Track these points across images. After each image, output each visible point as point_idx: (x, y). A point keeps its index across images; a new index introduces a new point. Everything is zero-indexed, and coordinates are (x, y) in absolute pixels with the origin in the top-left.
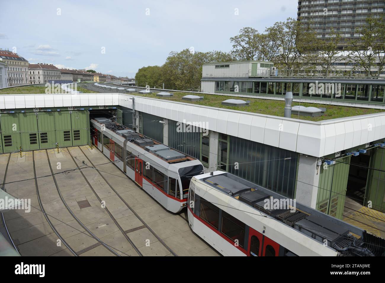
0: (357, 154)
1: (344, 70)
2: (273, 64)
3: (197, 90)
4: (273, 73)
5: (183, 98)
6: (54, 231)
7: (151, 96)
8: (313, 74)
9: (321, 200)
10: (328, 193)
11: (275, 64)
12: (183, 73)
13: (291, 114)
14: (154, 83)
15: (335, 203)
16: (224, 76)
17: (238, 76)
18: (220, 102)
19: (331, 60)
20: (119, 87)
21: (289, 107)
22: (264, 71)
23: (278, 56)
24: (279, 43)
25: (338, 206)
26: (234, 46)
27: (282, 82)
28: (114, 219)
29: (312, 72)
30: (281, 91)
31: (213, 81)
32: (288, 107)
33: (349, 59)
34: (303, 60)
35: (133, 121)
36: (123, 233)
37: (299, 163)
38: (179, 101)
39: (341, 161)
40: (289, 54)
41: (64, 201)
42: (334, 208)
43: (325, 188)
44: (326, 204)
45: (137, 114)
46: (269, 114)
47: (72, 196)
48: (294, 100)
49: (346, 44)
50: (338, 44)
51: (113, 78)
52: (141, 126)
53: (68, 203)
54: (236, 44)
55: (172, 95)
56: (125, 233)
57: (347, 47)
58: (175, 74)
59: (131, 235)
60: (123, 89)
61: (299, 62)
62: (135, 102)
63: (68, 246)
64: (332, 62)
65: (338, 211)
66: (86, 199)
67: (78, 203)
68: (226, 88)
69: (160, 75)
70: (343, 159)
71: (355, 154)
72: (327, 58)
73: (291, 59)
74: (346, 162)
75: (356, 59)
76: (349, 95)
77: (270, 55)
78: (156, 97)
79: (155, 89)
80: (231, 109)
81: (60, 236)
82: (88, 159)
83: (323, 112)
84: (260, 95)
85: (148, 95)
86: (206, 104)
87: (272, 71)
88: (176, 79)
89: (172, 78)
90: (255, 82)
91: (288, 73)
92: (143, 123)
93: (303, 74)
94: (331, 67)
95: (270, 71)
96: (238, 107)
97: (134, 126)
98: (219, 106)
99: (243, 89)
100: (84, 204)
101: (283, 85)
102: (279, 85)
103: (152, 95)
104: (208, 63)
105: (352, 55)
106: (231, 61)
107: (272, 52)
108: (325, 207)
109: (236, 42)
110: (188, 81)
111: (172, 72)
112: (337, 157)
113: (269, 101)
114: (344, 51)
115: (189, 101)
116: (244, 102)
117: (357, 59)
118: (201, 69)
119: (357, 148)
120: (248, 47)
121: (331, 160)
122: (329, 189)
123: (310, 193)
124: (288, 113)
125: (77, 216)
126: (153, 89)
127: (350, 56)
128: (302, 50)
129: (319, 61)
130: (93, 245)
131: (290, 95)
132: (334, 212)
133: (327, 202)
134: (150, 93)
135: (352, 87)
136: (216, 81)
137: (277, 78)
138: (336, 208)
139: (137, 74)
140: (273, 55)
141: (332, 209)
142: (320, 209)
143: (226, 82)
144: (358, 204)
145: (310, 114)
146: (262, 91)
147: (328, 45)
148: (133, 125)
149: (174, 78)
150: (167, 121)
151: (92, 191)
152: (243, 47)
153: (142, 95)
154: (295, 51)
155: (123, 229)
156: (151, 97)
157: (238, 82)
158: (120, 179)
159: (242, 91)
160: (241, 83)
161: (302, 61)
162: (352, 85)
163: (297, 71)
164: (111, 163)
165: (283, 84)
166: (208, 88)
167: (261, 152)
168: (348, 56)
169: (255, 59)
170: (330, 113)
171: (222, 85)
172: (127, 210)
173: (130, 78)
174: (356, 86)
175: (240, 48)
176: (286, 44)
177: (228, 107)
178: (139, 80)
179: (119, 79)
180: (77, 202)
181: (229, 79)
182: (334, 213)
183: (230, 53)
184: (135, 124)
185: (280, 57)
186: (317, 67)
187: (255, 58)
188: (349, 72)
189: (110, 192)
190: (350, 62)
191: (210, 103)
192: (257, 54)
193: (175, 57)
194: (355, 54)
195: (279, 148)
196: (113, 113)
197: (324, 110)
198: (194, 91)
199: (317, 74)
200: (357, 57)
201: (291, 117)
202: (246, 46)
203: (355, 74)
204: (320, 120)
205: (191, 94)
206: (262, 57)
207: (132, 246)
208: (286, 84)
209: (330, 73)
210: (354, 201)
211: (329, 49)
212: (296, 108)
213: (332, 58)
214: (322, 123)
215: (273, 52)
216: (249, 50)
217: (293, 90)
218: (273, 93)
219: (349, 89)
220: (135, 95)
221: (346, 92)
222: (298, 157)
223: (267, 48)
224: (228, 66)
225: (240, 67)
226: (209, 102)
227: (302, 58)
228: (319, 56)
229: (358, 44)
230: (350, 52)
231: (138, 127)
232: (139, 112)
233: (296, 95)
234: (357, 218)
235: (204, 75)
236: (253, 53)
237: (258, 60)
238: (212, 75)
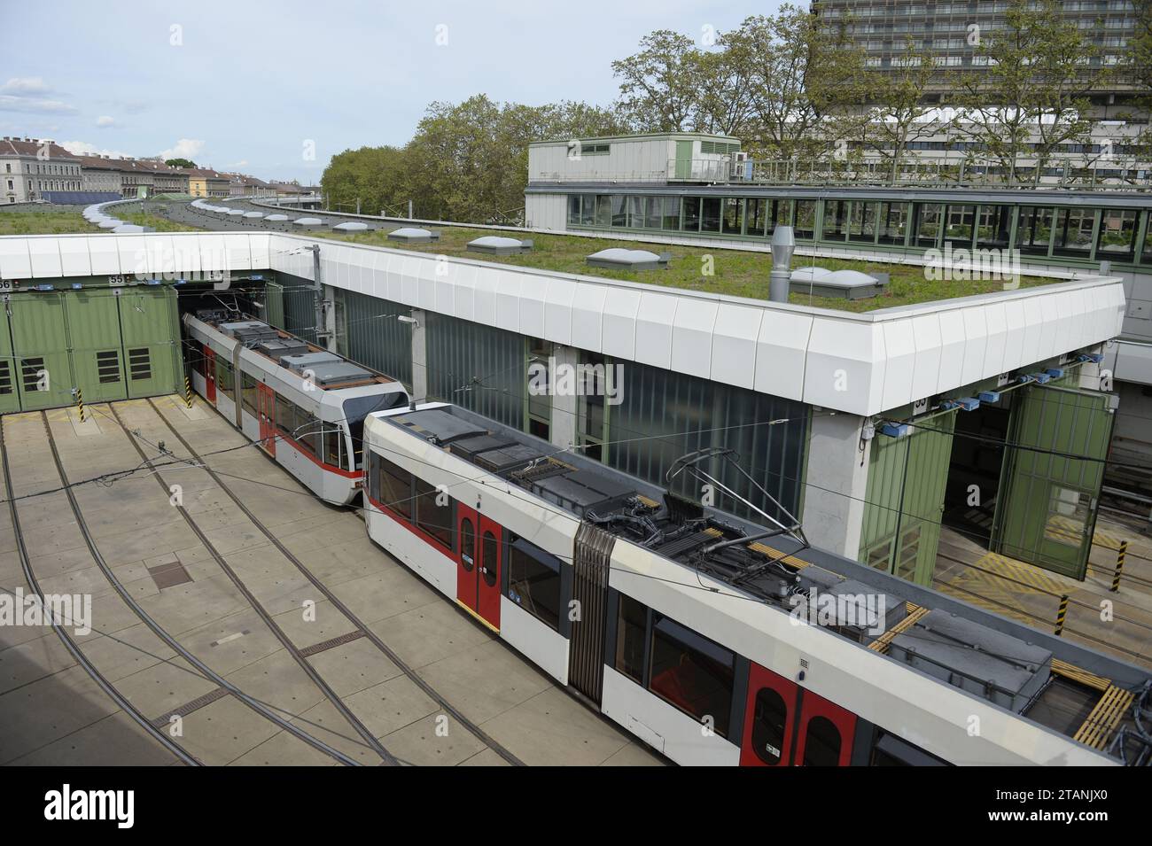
0: (974, 405)
1: (942, 163)
2: (739, 142)
3: (512, 221)
4: (740, 170)
5: (469, 246)
6: (78, 661)
7: (373, 240)
8: (853, 175)
9: (872, 538)
10: (894, 516)
11: (745, 143)
12: (469, 170)
13: (790, 292)
14: (381, 202)
15: (912, 547)
16: (595, 180)
17: (635, 181)
18: (581, 256)
19: (906, 133)
20: (272, 213)
21: (785, 270)
22: (714, 166)
23: (754, 118)
24: (758, 82)
25: (920, 555)
26: (624, 87)
27: (765, 198)
28: (267, 616)
29: (851, 168)
30: (762, 225)
31: (560, 194)
32: (781, 270)
33: (956, 131)
34: (826, 132)
35: (318, 316)
36: (296, 655)
37: (812, 435)
38: (458, 254)
39: (931, 427)
40: (787, 113)
41: (107, 571)
42: (908, 560)
43: (885, 504)
44: (887, 548)
45: (330, 296)
46: (726, 291)
47: (134, 552)
48: (798, 251)
49: (947, 88)
50: (926, 88)
51: (251, 184)
52: (344, 332)
53: (120, 574)
54: (631, 81)
55: (437, 238)
56: (301, 656)
57: (951, 95)
58: (446, 172)
59: (319, 662)
60: (284, 217)
61: (813, 138)
62: (321, 258)
63: (124, 706)
64: (908, 138)
65: (918, 569)
66: (177, 560)
67: (151, 570)
68: (599, 216)
69: (400, 176)
70: (936, 420)
71: (967, 405)
72: (895, 127)
73: (792, 130)
74: (943, 429)
75: (976, 130)
76: (956, 236)
77: (732, 117)
78: (388, 244)
79: (383, 217)
80: (614, 277)
81: (98, 675)
82: (178, 436)
83: (881, 286)
84: (702, 236)
85: (362, 237)
86: (539, 262)
87: (736, 165)
88: (450, 187)
89: (436, 186)
90: (686, 198)
91: (782, 170)
92: (348, 324)
93: (825, 174)
94: (905, 154)
95: (731, 164)
96: (636, 273)
97: (321, 331)
98: (578, 271)
99: (652, 219)
100: (171, 575)
101: (768, 206)
102: (756, 207)
103: (375, 237)
104: (548, 138)
105: (965, 121)
106: (615, 133)
107: (735, 107)
108: (884, 556)
109: (632, 75)
110: (488, 196)
111: (435, 165)
112: (919, 416)
113: (728, 253)
114: (942, 106)
115: (490, 253)
116: (653, 257)
117: (977, 132)
118: (525, 158)
119: (972, 389)
120: (666, 93)
121: (902, 424)
122: (895, 505)
123: (840, 518)
124: (782, 288)
125: (150, 612)
126: (379, 220)
127: (961, 121)
128: (823, 102)
129: (873, 136)
130: (204, 697)
131: (786, 234)
132: (908, 570)
133: (890, 544)
134: (370, 231)
135: (963, 213)
136: (569, 195)
137: (751, 184)
138: (915, 559)
139: (327, 172)
140: (740, 117)
141: (904, 563)
142: (870, 562)
143: (599, 196)
144: (974, 548)
145: (844, 291)
146: (707, 226)
147: (897, 88)
148: (318, 328)
149: (442, 185)
150: (422, 317)
151: (193, 535)
152: (652, 92)
153: (345, 237)
154: (801, 107)
155: (294, 643)
156: (371, 245)
157: (637, 198)
158: (282, 494)
159: (650, 225)
160: (645, 200)
161: (822, 137)
162: (963, 207)
163: (809, 165)
164: (251, 448)
165: (767, 203)
166: (546, 215)
167: (701, 405)
168: (955, 123)
169: (687, 129)
170: (900, 287)
171: (588, 206)
172: (305, 586)
173: (305, 184)
174: (975, 211)
175: (640, 94)
176: (778, 84)
177: (605, 271)
178: (334, 189)
179: (271, 187)
180: (149, 569)
181: (610, 188)
182: (911, 572)
183: (612, 110)
184: (325, 328)
185: (758, 124)
186: (865, 153)
187: (687, 124)
188: (956, 169)
189: (251, 537)
190: (958, 141)
191: (551, 259)
192: (692, 114)
193: (444, 119)
194: (973, 115)
195: (753, 392)
196: (253, 293)
197: (884, 279)
198: (503, 225)
199: (865, 176)
200: (979, 124)
201: (790, 301)
202: (661, 88)
203: (972, 176)
204: (872, 307)
205: (496, 233)
206: (705, 124)
207: (323, 691)
208: (775, 202)
209: (902, 170)
210: (963, 539)
211: (900, 100)
212: (803, 274)
213: (909, 128)
214: (876, 318)
215: (739, 106)
216: (669, 102)
217: (796, 220)
218: (737, 230)
219: (956, 219)
220: (321, 237)
221: (945, 226)
222: (809, 414)
223: (722, 97)
224: (605, 148)
225: (641, 151)
226: (550, 256)
227: (823, 127)
228: (873, 121)
229: (982, 87)
230: (961, 109)
231: (334, 336)
232: (336, 290)
233: (803, 235)
234: (974, 585)
235: (534, 175)
236: (680, 110)
237: (696, 131)
238: (558, 177)
